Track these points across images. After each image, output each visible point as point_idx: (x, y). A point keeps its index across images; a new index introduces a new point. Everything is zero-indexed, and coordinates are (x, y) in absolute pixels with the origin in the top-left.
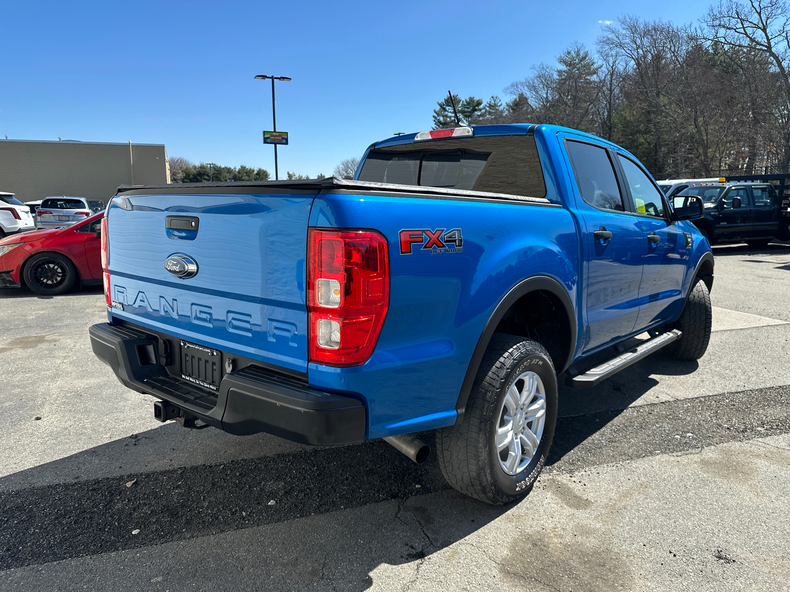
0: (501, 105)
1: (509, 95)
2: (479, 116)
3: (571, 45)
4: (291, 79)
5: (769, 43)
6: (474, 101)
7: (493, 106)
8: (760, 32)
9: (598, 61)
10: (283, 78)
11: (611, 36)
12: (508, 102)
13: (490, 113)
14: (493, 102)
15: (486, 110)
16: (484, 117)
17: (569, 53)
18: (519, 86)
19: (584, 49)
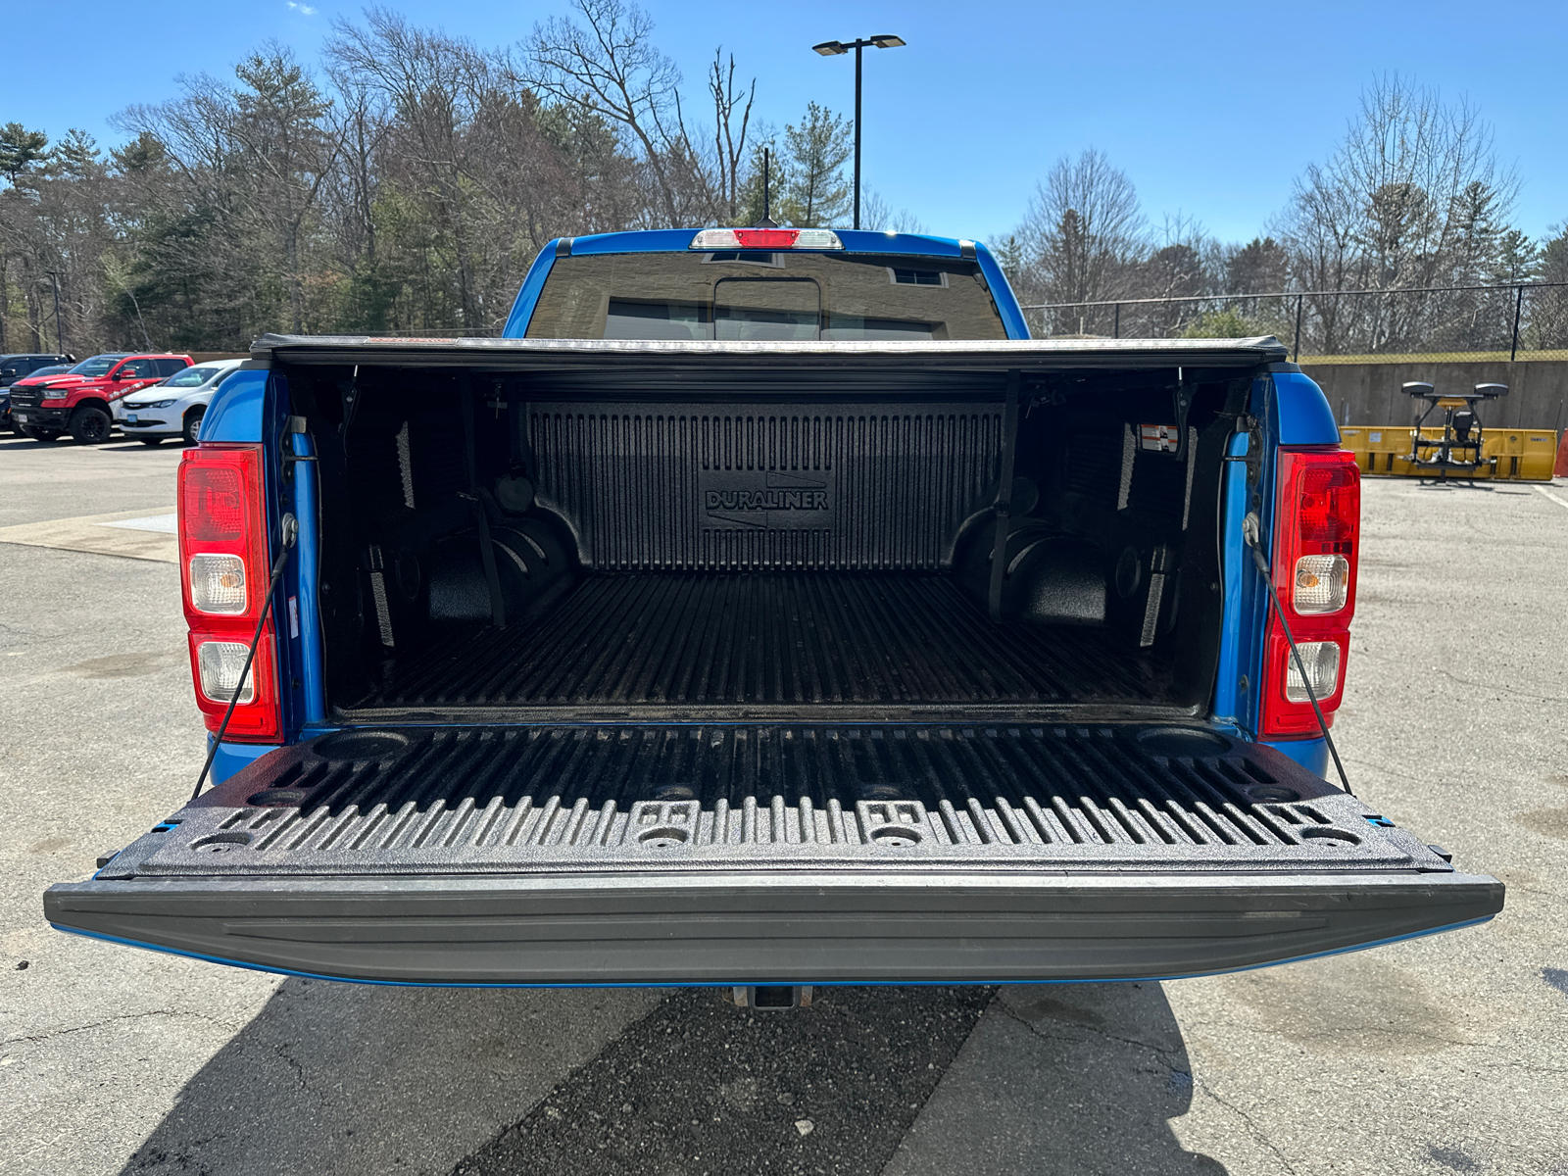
0: (98, 153)
1: (125, 132)
2: (44, 171)
3: (264, 46)
5: (630, 109)
6: (21, 135)
7: (76, 153)
8: (614, 87)
9: (324, 88)
11: (352, 43)
12: (116, 147)
13: (70, 168)
14: (77, 144)
15: (59, 159)
16: (57, 175)
17: (259, 63)
18: (148, 116)
19: (292, 58)
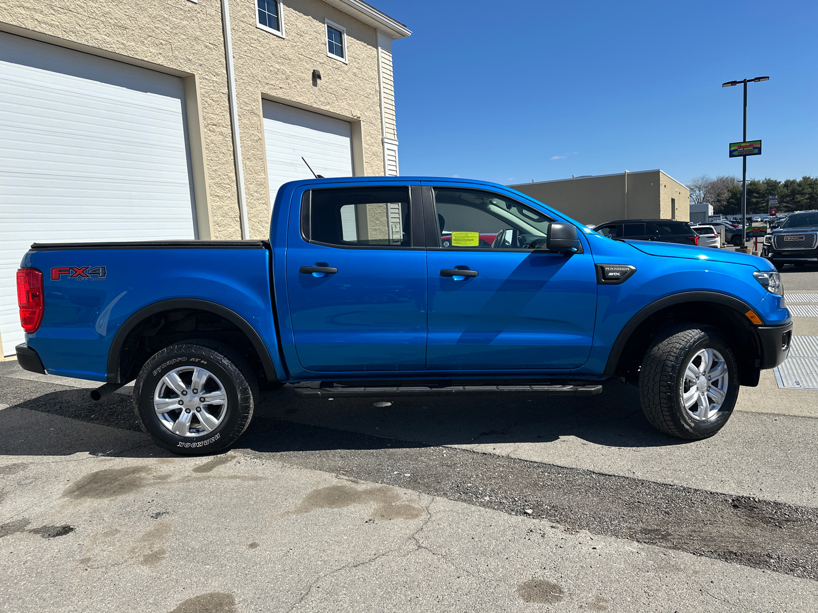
4: (768, 77)
10: (758, 79)
